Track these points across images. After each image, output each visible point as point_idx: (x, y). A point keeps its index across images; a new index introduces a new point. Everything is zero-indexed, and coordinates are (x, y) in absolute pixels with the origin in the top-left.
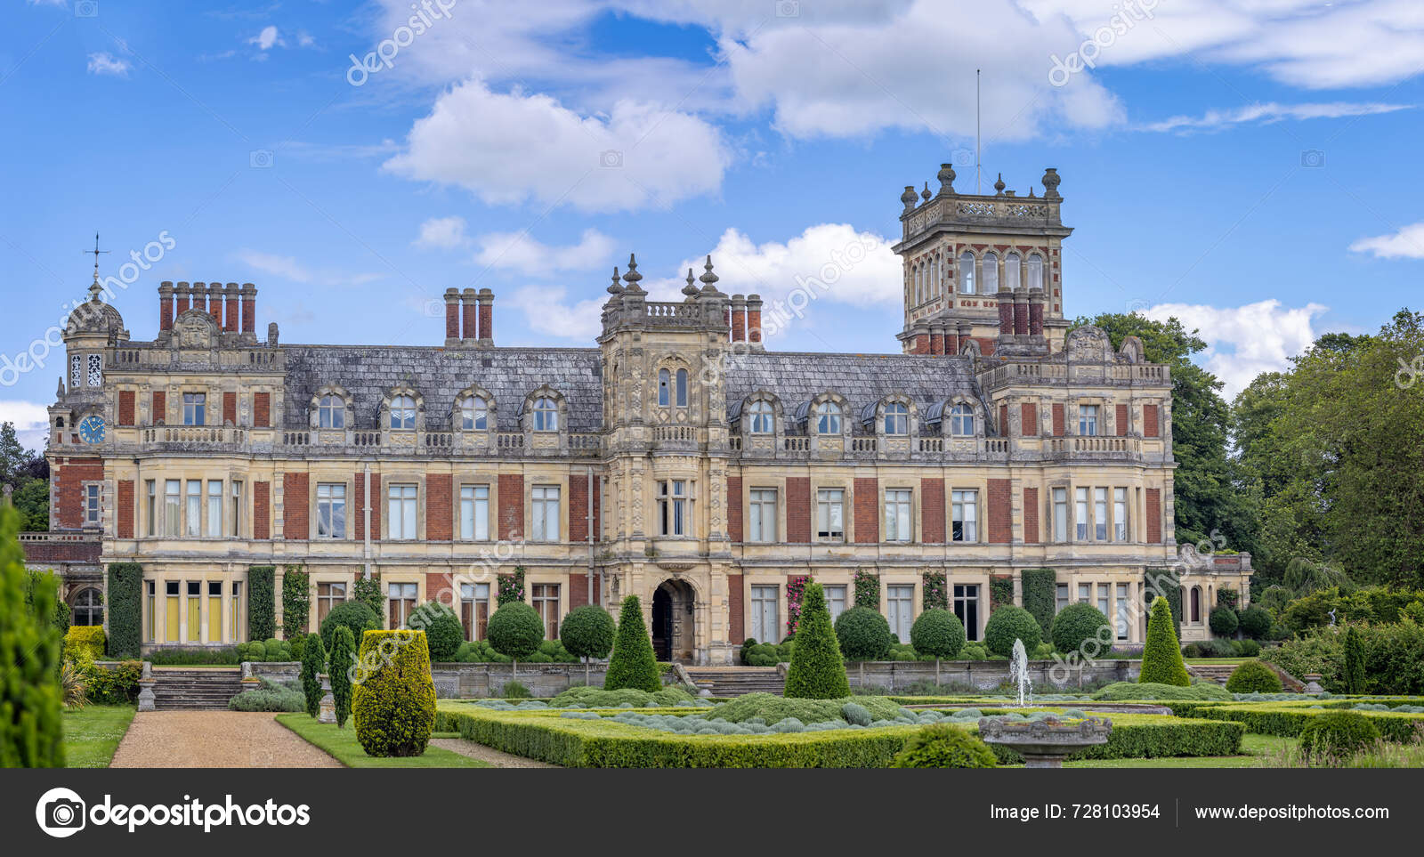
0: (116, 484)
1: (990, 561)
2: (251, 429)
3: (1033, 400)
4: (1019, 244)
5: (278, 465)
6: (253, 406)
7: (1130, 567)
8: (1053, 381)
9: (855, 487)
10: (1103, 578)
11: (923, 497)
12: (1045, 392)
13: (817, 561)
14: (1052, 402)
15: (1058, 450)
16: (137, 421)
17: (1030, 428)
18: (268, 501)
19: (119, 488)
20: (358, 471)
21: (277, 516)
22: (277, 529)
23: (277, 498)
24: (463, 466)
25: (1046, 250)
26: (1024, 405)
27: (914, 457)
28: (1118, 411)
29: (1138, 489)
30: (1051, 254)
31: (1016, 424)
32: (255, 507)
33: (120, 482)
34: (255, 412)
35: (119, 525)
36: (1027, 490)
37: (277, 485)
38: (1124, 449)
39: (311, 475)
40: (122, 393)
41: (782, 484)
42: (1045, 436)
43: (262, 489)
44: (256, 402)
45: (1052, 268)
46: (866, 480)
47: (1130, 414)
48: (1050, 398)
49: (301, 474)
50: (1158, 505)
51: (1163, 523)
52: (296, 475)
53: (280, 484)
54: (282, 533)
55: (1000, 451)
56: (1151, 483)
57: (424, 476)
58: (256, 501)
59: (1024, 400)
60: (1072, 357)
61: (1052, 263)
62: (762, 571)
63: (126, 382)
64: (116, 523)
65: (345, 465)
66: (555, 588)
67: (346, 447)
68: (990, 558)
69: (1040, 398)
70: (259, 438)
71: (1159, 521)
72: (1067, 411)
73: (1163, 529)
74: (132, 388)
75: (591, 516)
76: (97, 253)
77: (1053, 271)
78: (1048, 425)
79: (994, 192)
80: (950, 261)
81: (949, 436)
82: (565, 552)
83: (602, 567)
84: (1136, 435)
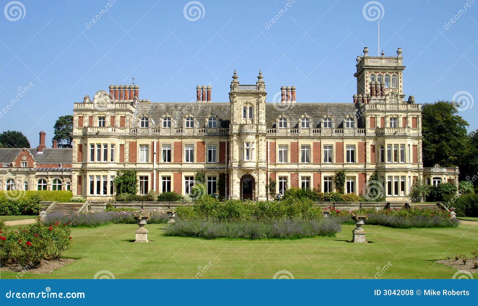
1: (358, 169)
2: (118, 128)
3: (374, 116)
4: (388, 72)
5: (127, 139)
6: (119, 121)
7: (405, 171)
8: (381, 110)
9: (313, 145)
10: (396, 174)
11: (336, 148)
13: (300, 169)
14: (380, 117)
15: (381, 132)
16: (83, 126)
17: (373, 125)
18: (124, 150)
20: (152, 141)
21: (127, 155)
22: (127, 160)
23: (127, 150)
24: (185, 139)
27: (333, 135)
28: (403, 119)
29: (409, 145)
30: (399, 74)
32: (120, 152)
33: (78, 145)
34: (120, 123)
36: (371, 146)
38: (404, 132)
39: (137, 142)
40: (79, 117)
41: (289, 144)
43: (122, 147)
44: (121, 119)
46: (317, 142)
47: (407, 121)
48: (379, 115)
49: (134, 142)
50: (417, 150)
53: (127, 145)
55: (362, 133)
56: (414, 143)
57: (173, 142)
59: (371, 116)
60: (387, 102)
61: (399, 77)
62: (282, 172)
63: (81, 114)
64: (77, 158)
65: (149, 139)
66: (215, 178)
67: (149, 133)
69: (376, 115)
70: (121, 131)
71: (417, 156)
72: (385, 120)
73: (418, 158)
74: (83, 116)
75: (226, 155)
77: (400, 80)
78: (379, 124)
80: (367, 77)
81: (345, 128)
82: (218, 166)
83: (229, 171)
84: (409, 127)
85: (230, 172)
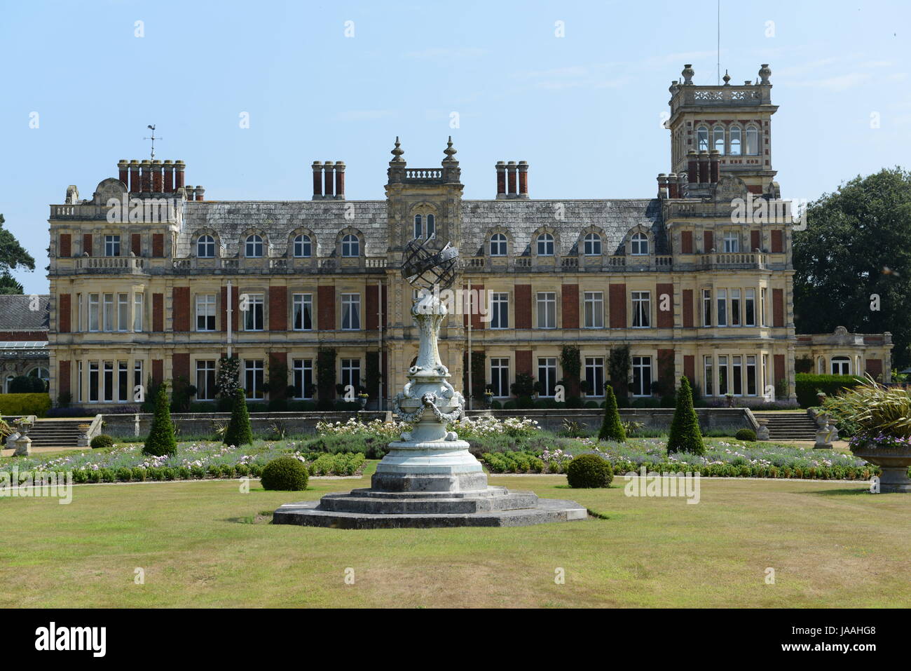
0: (58, 297)
1: (658, 340)
2: (151, 258)
3: (690, 229)
4: (739, 119)
5: (168, 282)
6: (151, 242)
7: (757, 345)
8: (704, 215)
9: (563, 290)
10: (737, 351)
11: (610, 297)
12: (698, 221)
13: (535, 341)
14: (704, 230)
15: (705, 263)
16: (72, 254)
17: (688, 248)
18: (162, 306)
19: (61, 299)
20: (223, 286)
21: (168, 314)
22: (168, 324)
23: (168, 304)
24: (294, 281)
25: (759, 122)
26: (683, 232)
27: (603, 269)
28: (752, 235)
30: (763, 124)
31: (677, 245)
32: (154, 310)
33: (61, 295)
34: (153, 247)
35: (61, 324)
36: (685, 291)
37: (168, 294)
38: (753, 261)
39: (191, 289)
40: (62, 235)
41: (512, 289)
42: (698, 253)
43: (158, 298)
44: (154, 240)
45: (764, 134)
46: (570, 286)
47: (761, 237)
48: (702, 226)
49: (185, 288)
50: (782, 300)
51: (785, 312)
52: (181, 288)
53: (170, 294)
54: (171, 326)
55: (666, 264)
56: (776, 284)
57: (267, 288)
58: (154, 306)
59: (683, 229)
60: (718, 198)
61: (764, 131)
62: (497, 348)
63: (65, 227)
64: (58, 323)
65: (214, 281)
66: (356, 363)
67: (215, 270)
68: (658, 338)
69: (696, 226)
70: (156, 265)
71: (782, 312)
72: (714, 236)
73: (785, 317)
74: (69, 232)
75: (380, 314)
76: (153, 139)
77: (764, 137)
78: (700, 245)
79: (723, 83)
80: (689, 133)
81: (629, 254)
82: (363, 337)
83: (386, 347)
84: (765, 251)
85: (388, 350)
